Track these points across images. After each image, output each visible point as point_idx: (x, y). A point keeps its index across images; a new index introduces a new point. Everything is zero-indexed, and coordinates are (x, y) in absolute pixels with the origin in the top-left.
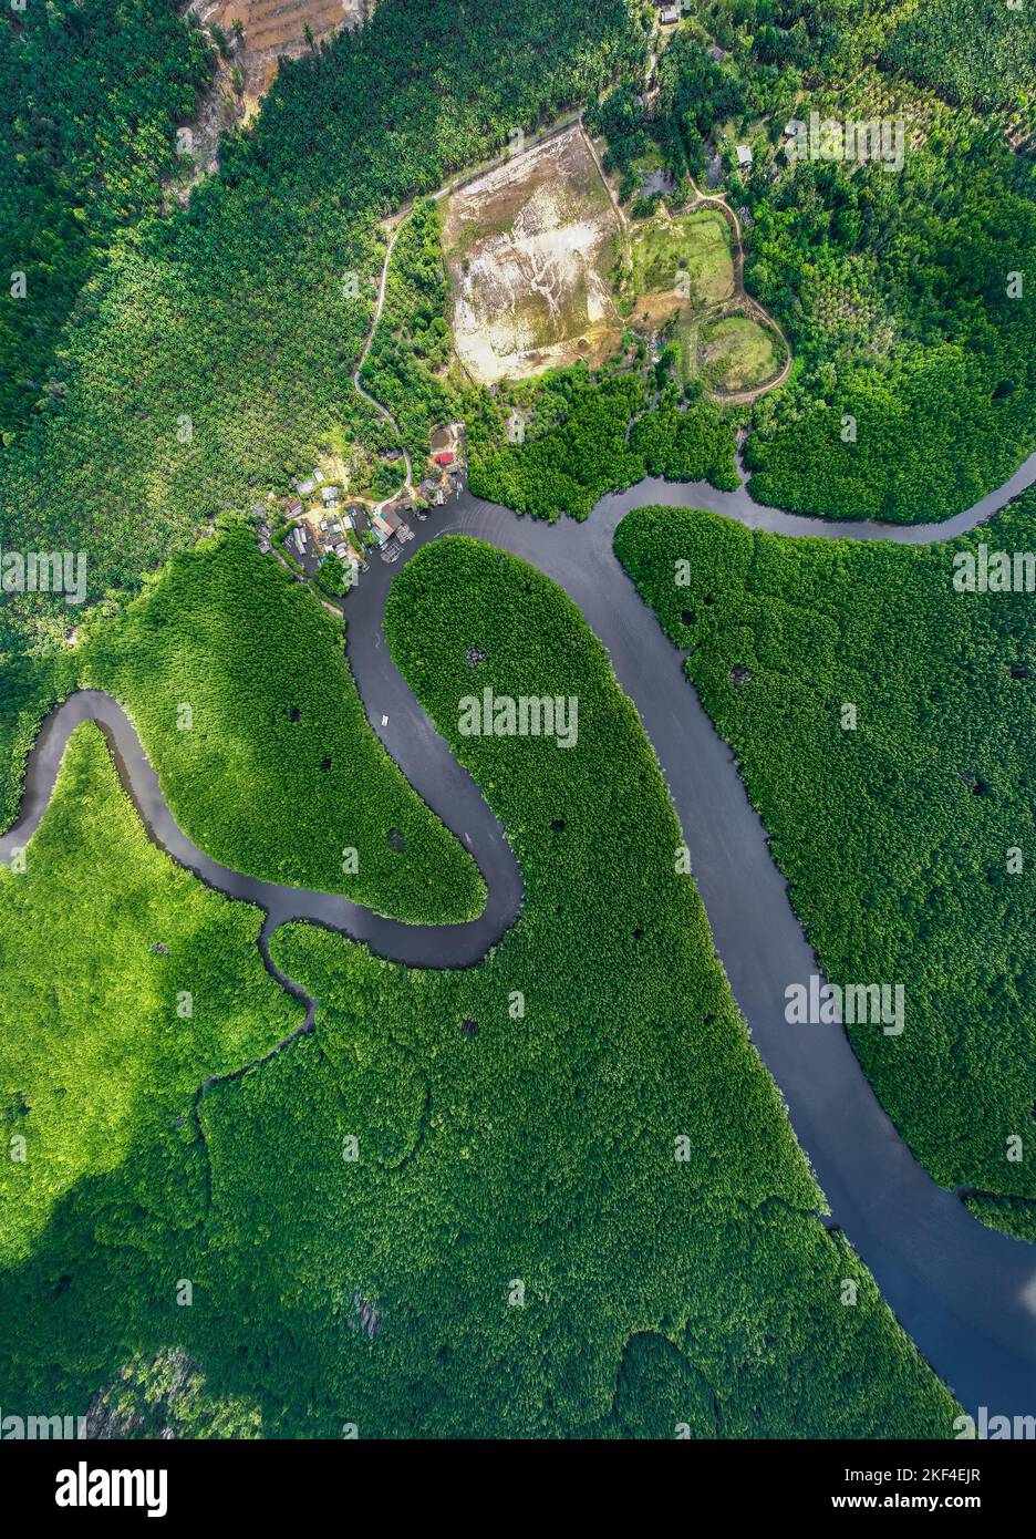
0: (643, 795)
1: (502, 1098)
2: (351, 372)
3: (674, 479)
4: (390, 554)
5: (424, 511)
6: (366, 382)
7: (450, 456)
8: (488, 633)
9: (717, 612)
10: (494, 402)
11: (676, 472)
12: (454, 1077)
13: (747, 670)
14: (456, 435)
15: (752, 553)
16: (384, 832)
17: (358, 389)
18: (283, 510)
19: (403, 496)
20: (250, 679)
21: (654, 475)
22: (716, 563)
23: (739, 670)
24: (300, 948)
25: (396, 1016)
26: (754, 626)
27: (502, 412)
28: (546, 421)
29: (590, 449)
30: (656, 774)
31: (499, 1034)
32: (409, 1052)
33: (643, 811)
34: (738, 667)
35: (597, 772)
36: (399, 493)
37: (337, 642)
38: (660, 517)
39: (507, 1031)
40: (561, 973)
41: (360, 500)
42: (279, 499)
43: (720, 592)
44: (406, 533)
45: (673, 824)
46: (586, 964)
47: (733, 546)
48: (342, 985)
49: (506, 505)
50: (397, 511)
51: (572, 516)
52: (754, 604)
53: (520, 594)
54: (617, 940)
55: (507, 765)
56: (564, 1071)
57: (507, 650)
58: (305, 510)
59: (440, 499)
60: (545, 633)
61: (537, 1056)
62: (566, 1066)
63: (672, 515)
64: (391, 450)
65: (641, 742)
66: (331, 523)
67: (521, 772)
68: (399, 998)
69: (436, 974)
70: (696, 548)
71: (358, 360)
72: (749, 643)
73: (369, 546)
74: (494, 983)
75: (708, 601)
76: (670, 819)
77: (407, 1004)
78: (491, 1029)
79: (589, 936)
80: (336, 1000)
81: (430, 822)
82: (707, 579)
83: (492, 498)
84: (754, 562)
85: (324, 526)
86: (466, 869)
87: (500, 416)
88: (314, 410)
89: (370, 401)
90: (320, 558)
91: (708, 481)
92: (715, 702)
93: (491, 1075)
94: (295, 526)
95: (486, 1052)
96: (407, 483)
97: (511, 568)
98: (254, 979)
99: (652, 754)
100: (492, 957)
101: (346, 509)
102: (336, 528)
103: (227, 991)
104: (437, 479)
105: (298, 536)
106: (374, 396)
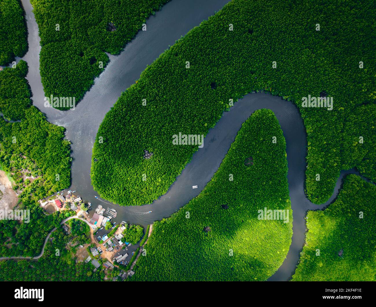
0: (184, 52)
1: (350, 69)
2: (34, 262)
3: (30, 92)
4: (112, 213)
5: (86, 205)
6: (37, 252)
7: (57, 202)
8: (134, 152)
9: (86, 49)
10: (24, 190)
11: (27, 92)
12: (349, 95)
13: (108, 25)
14: (46, 202)
15: (52, 43)
16: (248, 168)
17: (41, 255)
18: (111, 270)
19: (83, 217)
20: (197, 256)
21: (32, 102)
22: (63, 58)
23: (109, 28)
24: (317, 188)
25: (331, 132)
26: (86, 29)
27: (28, 184)
28: (25, 162)
29: (30, 136)
30: (173, 49)
31: (321, 81)
32: (345, 120)
33: (192, 49)
34: (108, 29)
35: (181, 77)
36: (82, 219)
37: (165, 222)
38: (50, 92)
39: (318, 77)
40: (282, 61)
41: (92, 236)
42: (106, 274)
43: (76, 50)
44: (100, 210)
45: (193, 32)
46: (273, 51)
47: (52, 53)
48: (329, 161)
49: (70, 167)
50: (91, 217)
51: (64, 134)
52: (76, 33)
53: (110, 143)
54: (257, 40)
55: (193, 121)
56: (327, 44)
57: (139, 140)
58: (106, 260)
59: (78, 199)
60: (124, 125)
61: (325, 59)
62: (324, 44)
63: (47, 86)
64: (64, 230)
65: (160, 62)
66: (108, 246)
67: (194, 113)
68: (321, 134)
69: (305, 121)
70: (59, 70)
71: (28, 260)
72: (95, 28)
73: (113, 225)
74: (298, 92)
75: (82, 54)
76: (191, 34)
77: (323, 130)
78: (320, 85)
79: (259, 54)
80: (336, 162)
81: (234, 148)
82: (72, 59)
83: (69, 174)
84: (56, 40)
85: (111, 249)
86: (249, 124)
87: (30, 184)
88: (59, 272)
89: (45, 247)
90: (127, 246)
91: (26, 76)
92: (128, 34)
93: (342, 78)
94: (116, 263)
95: (332, 84)
96: (76, 217)
97: (98, 153)
98: (341, 205)
99: (164, 54)
100: (287, 97)
101: (99, 241)
102: (109, 242)
103: (350, 215)
104: (69, 204)
105: (120, 260)
106: (42, 246)
